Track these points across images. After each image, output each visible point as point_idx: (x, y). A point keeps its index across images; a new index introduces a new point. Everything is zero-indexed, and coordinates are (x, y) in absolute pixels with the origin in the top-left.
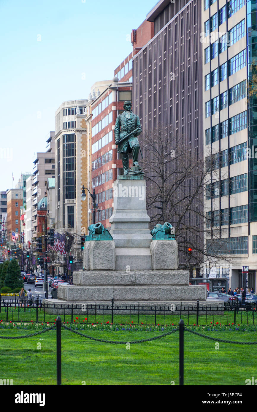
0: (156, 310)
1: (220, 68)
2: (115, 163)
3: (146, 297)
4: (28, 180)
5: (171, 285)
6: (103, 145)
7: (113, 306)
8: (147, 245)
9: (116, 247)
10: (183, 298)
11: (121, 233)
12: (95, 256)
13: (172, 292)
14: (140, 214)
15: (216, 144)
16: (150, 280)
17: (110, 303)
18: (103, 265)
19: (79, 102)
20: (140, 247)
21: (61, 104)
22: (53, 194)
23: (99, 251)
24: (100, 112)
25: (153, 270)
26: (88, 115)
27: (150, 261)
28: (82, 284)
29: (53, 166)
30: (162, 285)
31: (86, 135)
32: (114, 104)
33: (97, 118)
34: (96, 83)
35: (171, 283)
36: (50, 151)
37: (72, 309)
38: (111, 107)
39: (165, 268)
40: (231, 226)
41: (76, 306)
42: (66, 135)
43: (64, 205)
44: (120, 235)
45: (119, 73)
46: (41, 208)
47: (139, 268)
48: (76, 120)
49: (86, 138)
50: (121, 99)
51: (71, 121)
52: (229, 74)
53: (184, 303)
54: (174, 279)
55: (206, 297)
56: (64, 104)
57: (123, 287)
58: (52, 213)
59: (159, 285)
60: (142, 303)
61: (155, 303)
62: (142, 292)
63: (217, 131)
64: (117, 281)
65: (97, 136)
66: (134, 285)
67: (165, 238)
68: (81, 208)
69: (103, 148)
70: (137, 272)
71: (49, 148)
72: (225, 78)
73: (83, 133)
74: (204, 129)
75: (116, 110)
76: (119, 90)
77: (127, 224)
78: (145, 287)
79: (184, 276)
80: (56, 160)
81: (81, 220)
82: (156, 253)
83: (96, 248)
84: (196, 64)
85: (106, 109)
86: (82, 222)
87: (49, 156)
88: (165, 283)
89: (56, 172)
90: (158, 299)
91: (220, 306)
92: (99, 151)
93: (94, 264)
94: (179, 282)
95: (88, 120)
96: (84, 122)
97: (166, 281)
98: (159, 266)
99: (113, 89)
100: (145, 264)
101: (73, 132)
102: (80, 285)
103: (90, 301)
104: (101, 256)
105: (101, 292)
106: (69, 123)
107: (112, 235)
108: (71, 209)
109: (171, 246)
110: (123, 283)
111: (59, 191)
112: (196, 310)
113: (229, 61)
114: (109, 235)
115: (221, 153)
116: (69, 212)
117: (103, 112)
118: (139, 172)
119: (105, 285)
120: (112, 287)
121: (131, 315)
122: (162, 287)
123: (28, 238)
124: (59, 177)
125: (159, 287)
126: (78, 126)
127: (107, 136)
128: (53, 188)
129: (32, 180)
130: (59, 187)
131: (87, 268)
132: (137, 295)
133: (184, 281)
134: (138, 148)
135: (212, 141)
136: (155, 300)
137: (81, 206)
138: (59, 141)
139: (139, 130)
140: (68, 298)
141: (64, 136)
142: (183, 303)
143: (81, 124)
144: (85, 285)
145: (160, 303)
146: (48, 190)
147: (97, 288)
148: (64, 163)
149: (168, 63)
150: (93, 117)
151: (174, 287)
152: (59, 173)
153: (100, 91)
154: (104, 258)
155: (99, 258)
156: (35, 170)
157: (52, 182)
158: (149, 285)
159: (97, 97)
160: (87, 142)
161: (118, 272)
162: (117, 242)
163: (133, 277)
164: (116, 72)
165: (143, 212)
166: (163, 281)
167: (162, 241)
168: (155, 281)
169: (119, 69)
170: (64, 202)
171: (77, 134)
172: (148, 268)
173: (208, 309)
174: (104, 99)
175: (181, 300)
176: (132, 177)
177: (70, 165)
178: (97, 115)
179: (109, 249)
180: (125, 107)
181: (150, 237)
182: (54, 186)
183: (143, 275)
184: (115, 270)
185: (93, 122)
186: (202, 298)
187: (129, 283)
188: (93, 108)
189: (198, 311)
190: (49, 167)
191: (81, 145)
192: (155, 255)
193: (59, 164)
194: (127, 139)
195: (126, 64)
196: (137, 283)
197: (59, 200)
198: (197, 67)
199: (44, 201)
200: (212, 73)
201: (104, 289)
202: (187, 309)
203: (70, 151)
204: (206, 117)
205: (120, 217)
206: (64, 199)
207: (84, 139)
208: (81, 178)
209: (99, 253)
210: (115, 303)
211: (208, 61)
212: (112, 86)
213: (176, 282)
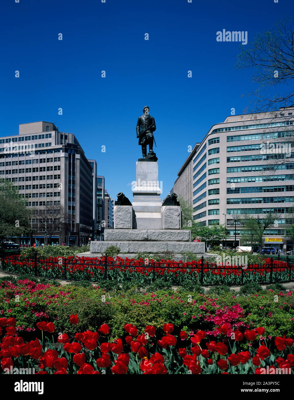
3: (156, 250)
5: (176, 241)
8: (159, 210)
10: (186, 251)
12: (116, 218)
13: (177, 247)
16: (160, 237)
18: (123, 225)
20: (153, 212)
25: (162, 229)
27: (160, 222)
28: (105, 239)
35: (176, 239)
39: (172, 228)
44: (138, 203)
47: (152, 227)
54: (179, 236)
55: (204, 251)
57: (137, 242)
59: (166, 241)
62: (152, 246)
64: (133, 237)
66: (146, 241)
67: (172, 204)
70: (149, 231)
78: (155, 242)
79: (186, 234)
82: (165, 216)
83: (118, 211)
88: (171, 240)
93: (117, 224)
94: (182, 239)
97: (173, 238)
98: (167, 226)
104: (121, 217)
105: (118, 246)
110: (137, 239)
118: (153, 156)
119: (123, 240)
120: (128, 242)
122: (169, 242)
132: (148, 249)
133: (186, 238)
147: (115, 242)
151: (178, 243)
154: (124, 219)
155: (120, 219)
158: (158, 241)
161: (135, 230)
163: (145, 234)
166: (169, 238)
168: (163, 238)
183: (154, 233)
184: (132, 229)
186: (202, 252)
187: (142, 239)
192: (164, 218)
194: (145, 133)
196: (149, 238)
209: (120, 215)
213: (180, 238)
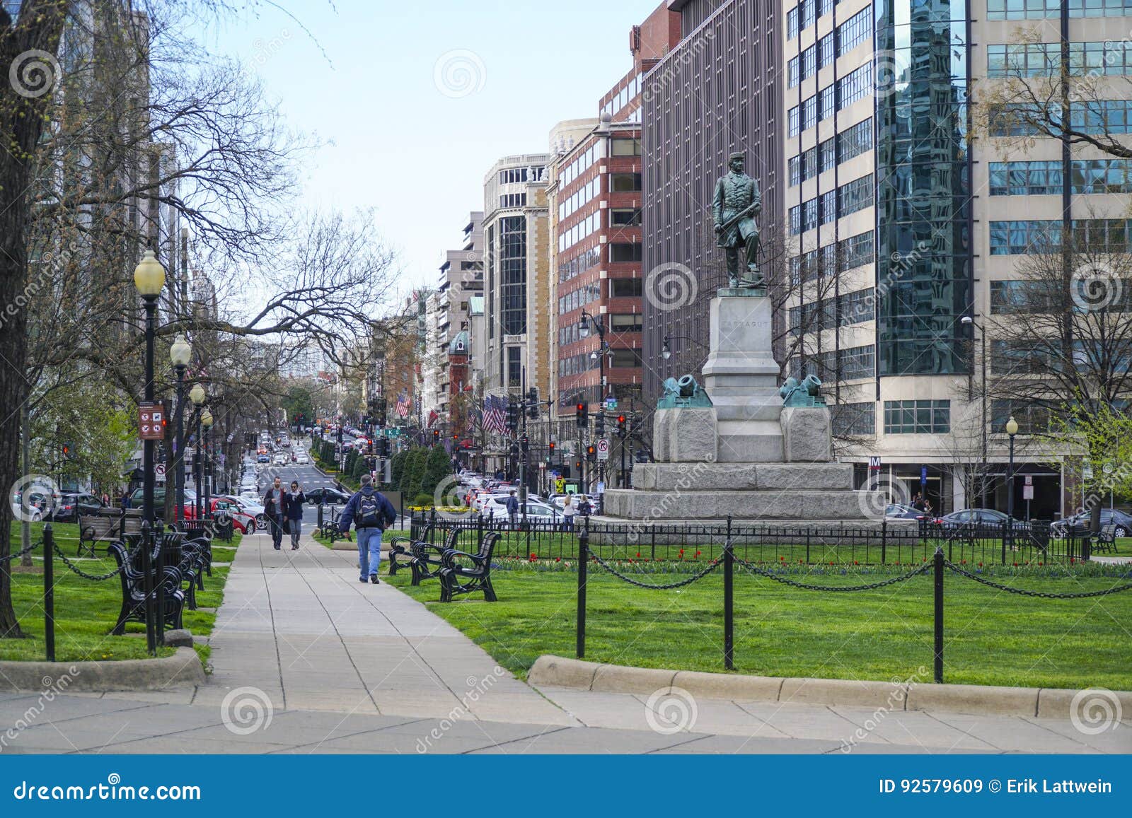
0: (808, 536)
1: (819, 95)
2: (604, 269)
3: (776, 512)
4: (429, 301)
5: (820, 489)
6: (582, 237)
7: (729, 529)
8: (775, 416)
9: (719, 420)
10: (844, 513)
11: (726, 395)
12: (680, 437)
13: (824, 503)
14: (762, 360)
15: (810, 235)
16: (783, 481)
17: (724, 522)
18: (695, 453)
19: (529, 158)
20: (761, 420)
21: (497, 162)
22: (481, 325)
23: (689, 427)
24: (575, 176)
25: (786, 462)
26: (551, 182)
27: (781, 447)
28: (658, 487)
29: (481, 276)
30: (805, 489)
31: (547, 219)
32: (604, 161)
33: (567, 188)
34: (560, 124)
35: (820, 485)
36: (470, 247)
37: (653, 533)
38: (598, 166)
39: (809, 458)
40: (841, 383)
41: (661, 528)
42: (507, 219)
43: (502, 345)
44: (724, 398)
45: (609, 106)
46: (456, 351)
47: (761, 458)
48: (527, 191)
49: (547, 224)
50: (615, 154)
51: (514, 192)
52: (837, 107)
53: (846, 523)
54: (826, 477)
56: (501, 161)
57: (734, 493)
58: (478, 361)
59: (798, 489)
60: (769, 523)
61: (794, 523)
62: (769, 502)
63: (812, 208)
64: (721, 481)
65: (567, 219)
66: (753, 490)
67: (809, 404)
68: (536, 350)
69: (580, 243)
70: (757, 466)
71: (468, 242)
72: (828, 113)
73: (540, 215)
74: (787, 206)
75: (608, 174)
76: (612, 137)
77: (737, 378)
78: (773, 493)
80: (486, 264)
81: (536, 373)
82: (793, 432)
83: (684, 421)
84: (771, 89)
85: (587, 172)
86: (537, 377)
87: (470, 257)
88: (809, 487)
89: (486, 286)
90: (797, 515)
91: (912, 528)
92: (573, 248)
93: (680, 451)
94: (834, 484)
95: (551, 190)
96: (542, 195)
97: (811, 483)
98: (798, 455)
99: (602, 134)
100: (771, 452)
101: (520, 214)
102: (653, 489)
103: (674, 519)
104: (691, 436)
105: (694, 503)
106: (511, 196)
107: (712, 398)
108: (515, 353)
109: (820, 418)
110: (733, 486)
111: (491, 320)
112: (881, 535)
113: (837, 84)
114: (705, 398)
115: (821, 251)
116: (511, 358)
117: (580, 177)
118: (759, 282)
119: (700, 490)
120: (715, 493)
121: (746, 545)
122: (805, 493)
123: (428, 406)
124: (491, 295)
125: (799, 493)
126: (530, 202)
127: (589, 220)
128: (480, 314)
129: (437, 300)
130: (491, 311)
131: (661, 459)
132: (760, 507)
133: (843, 484)
134: (756, 239)
135: (803, 228)
136: (793, 517)
137: (536, 346)
138: (491, 229)
139: (757, 205)
140: (633, 515)
141: (501, 220)
142: (844, 524)
143: (536, 198)
144: (663, 490)
145: (802, 523)
146: (471, 318)
147: (686, 494)
148: (502, 268)
149: (714, 87)
150: (562, 186)
151: (826, 493)
152: (492, 287)
153: (573, 138)
154: (697, 440)
155: (689, 440)
156: (444, 281)
157: (478, 304)
158: (780, 489)
159: (569, 150)
160: (548, 231)
161: (724, 465)
162: (720, 409)
163: (751, 475)
164: (602, 104)
165: (766, 356)
166: (805, 483)
167: (803, 409)
168: (791, 482)
169: (609, 98)
170: (502, 339)
171: (528, 217)
172: (777, 458)
173: (903, 535)
174: (583, 152)
175: (841, 517)
176: (747, 292)
177: (514, 273)
178: (568, 182)
179: (707, 421)
180: (731, 164)
181: (781, 402)
182: (481, 310)
183: (769, 471)
184: (717, 462)
185: (560, 194)
187: (745, 486)
188: (562, 169)
189: (884, 538)
190: (469, 276)
191: (536, 236)
192: (789, 436)
193: (491, 271)
194: (736, 222)
195: (622, 89)
196: (759, 485)
197: (491, 337)
198: (774, 95)
199: (462, 338)
200: (802, 105)
201: (699, 497)
202: (850, 534)
203: (514, 247)
204: (790, 185)
205: (726, 365)
206: (502, 334)
207: (543, 225)
208: (536, 297)
209: (689, 431)
210: (734, 522)
211: (795, 83)
212: (598, 130)
213: (829, 483)
